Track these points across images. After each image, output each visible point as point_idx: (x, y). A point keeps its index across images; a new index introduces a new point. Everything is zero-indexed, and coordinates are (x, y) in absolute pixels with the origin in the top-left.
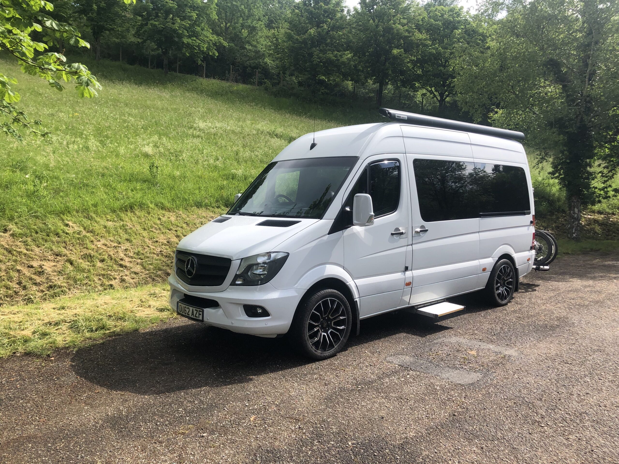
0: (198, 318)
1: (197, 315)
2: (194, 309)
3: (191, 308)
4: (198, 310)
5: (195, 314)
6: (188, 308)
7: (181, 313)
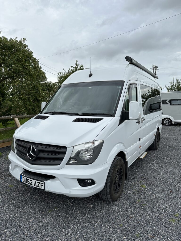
0: (40, 188)
1: (40, 186)
2: (37, 181)
3: (34, 181)
4: (40, 182)
5: (37, 185)
6: (31, 180)
7: (25, 182)
